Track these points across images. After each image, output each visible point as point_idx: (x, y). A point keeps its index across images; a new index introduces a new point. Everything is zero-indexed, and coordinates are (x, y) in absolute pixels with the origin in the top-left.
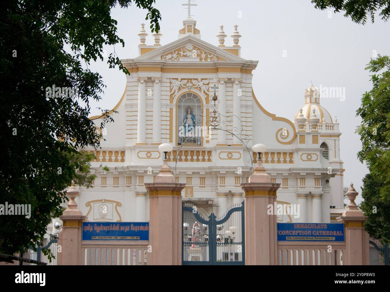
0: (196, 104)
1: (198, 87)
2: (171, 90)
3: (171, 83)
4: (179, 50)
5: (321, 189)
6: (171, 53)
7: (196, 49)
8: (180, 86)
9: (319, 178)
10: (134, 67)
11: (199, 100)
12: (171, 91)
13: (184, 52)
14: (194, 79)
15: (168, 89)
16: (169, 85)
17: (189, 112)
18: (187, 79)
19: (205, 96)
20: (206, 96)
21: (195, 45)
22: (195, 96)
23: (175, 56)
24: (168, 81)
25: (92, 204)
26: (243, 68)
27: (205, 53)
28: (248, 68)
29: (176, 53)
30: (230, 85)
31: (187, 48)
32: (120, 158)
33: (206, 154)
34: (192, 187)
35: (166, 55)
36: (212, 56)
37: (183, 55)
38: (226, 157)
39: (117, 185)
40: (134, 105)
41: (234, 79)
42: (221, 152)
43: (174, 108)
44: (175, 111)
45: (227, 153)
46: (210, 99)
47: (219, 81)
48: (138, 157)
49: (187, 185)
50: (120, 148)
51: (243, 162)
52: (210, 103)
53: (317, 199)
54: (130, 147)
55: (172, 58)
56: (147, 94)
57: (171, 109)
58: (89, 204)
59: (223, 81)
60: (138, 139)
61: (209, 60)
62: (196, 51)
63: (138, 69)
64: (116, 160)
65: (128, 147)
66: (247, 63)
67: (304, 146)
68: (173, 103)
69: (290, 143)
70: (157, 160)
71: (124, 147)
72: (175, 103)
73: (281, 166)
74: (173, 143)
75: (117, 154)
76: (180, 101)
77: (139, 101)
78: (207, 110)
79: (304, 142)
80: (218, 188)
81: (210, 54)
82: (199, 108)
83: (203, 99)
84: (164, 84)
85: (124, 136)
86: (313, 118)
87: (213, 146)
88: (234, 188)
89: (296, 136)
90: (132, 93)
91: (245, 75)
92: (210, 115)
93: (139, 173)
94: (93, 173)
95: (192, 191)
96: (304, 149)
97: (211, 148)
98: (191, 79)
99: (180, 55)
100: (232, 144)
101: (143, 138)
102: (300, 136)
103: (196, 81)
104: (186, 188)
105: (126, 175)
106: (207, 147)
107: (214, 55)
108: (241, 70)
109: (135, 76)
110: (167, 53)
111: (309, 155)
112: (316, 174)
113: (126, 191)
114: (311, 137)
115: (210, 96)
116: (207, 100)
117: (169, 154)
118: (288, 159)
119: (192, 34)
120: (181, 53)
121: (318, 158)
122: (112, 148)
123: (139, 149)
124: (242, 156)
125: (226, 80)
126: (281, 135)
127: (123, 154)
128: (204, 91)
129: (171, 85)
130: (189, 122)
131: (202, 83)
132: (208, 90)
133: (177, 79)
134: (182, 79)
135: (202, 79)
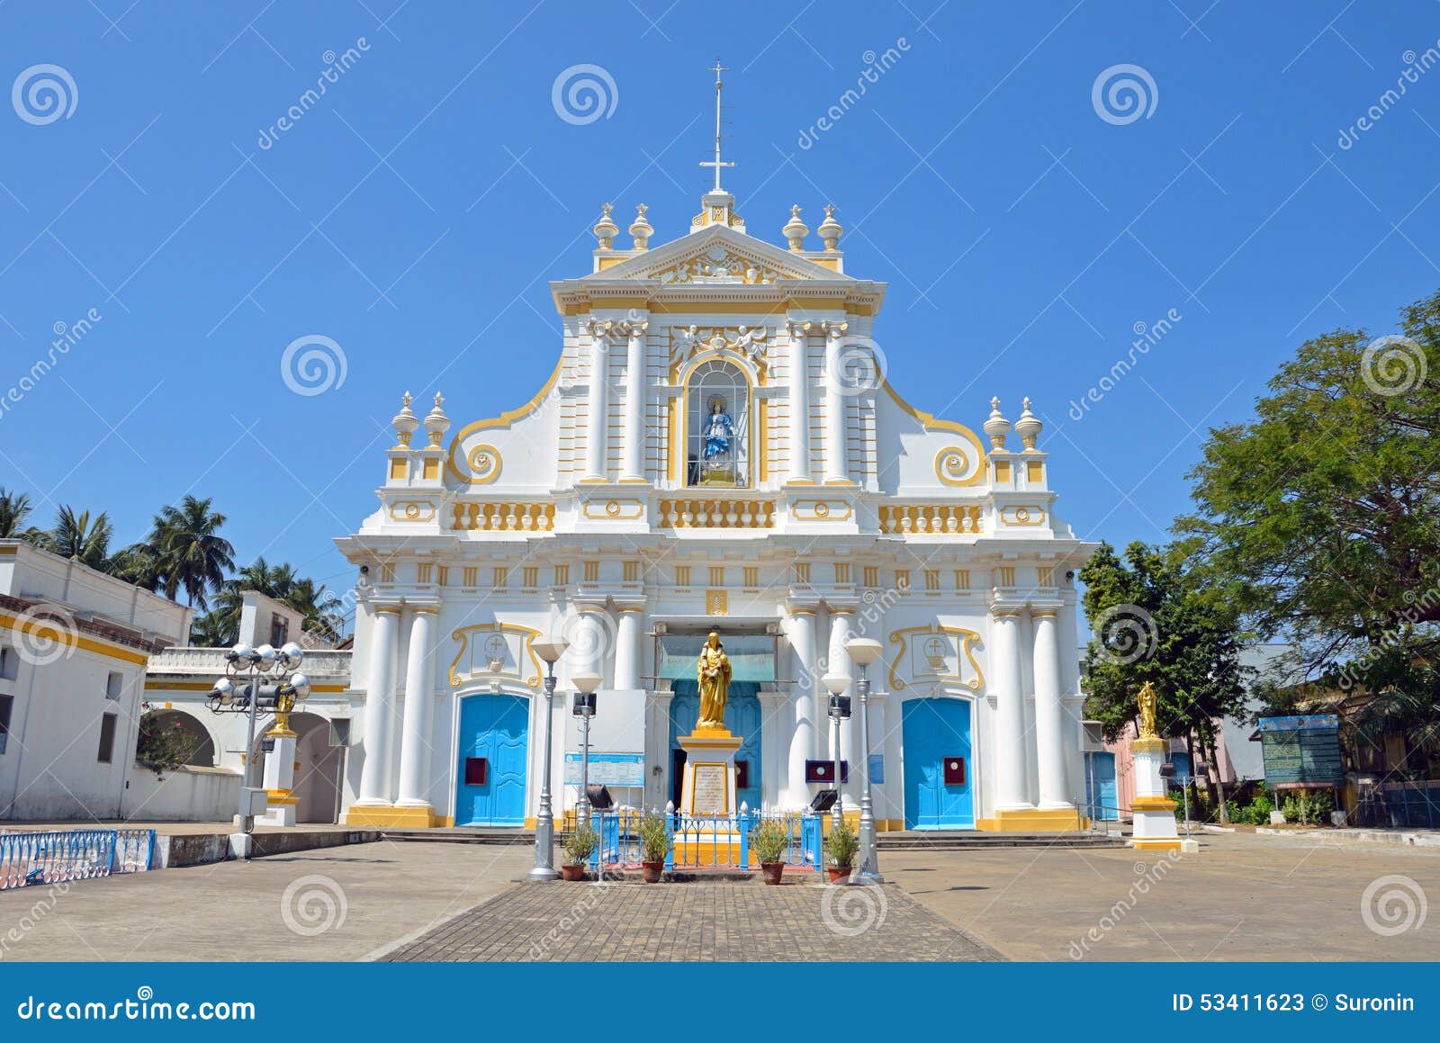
0: (735, 387)
1: (740, 346)
2: (672, 354)
3: (671, 338)
4: (692, 262)
5: (1056, 594)
6: (673, 269)
7: (735, 258)
8: (696, 345)
9: (1050, 569)
10: (581, 301)
11: (742, 378)
13: (703, 266)
14: (730, 329)
15: (666, 352)
16: (666, 342)
17: (718, 408)
18: (709, 328)
19: (755, 368)
20: (759, 368)
21: (731, 251)
22: (732, 368)
23: (682, 275)
24: (666, 333)
25: (468, 635)
26: (850, 301)
27: (757, 268)
28: (861, 303)
29: (686, 267)
30: (818, 341)
31: (713, 258)
32: (542, 520)
33: (761, 508)
34: (724, 593)
35: (660, 273)
36: (774, 274)
37: (702, 274)
38: (811, 513)
39: (531, 588)
40: (581, 390)
41: (828, 325)
42: (798, 501)
43: (679, 397)
44: (681, 404)
45: (815, 503)
46: (767, 374)
47: (792, 328)
48: (586, 513)
49: (711, 588)
50: (541, 497)
51: (857, 526)
52: (771, 384)
53: (1047, 619)
54: (568, 491)
55: (676, 278)
56: (613, 364)
57: (672, 400)
58: (459, 634)
59: (801, 329)
60: (588, 471)
61: (765, 282)
62: (735, 264)
63: (591, 305)
64: (534, 527)
65: (561, 492)
66: (859, 287)
67: (1006, 487)
68: (678, 385)
69: (971, 483)
70: (634, 522)
71: (552, 492)
72: (682, 385)
73: (952, 538)
74: (676, 482)
75: (536, 512)
76: (694, 379)
77: (593, 380)
78: (763, 401)
79: (1006, 478)
80: (791, 592)
81: (769, 271)
82: (742, 395)
83: (752, 374)
84: (657, 341)
85: (555, 465)
86: (1026, 419)
87: (777, 488)
88: (833, 591)
89: (987, 465)
90: (576, 362)
91: (855, 317)
92: (770, 412)
93: (586, 553)
94: (473, 556)
95: (725, 601)
96: (1009, 494)
97: (773, 493)
98: (722, 329)
99: (695, 272)
100: (826, 483)
101: (600, 468)
102: (996, 463)
103: (734, 332)
104: (709, 593)
105: (554, 562)
106: (761, 490)
107: (778, 273)
108: (846, 306)
109: (583, 322)
110: (663, 268)
111: (1021, 509)
112: (1042, 556)
113: (553, 602)
114: (1024, 466)
115: (769, 367)
116: (761, 377)
117: (666, 508)
118: (967, 522)
119: (725, 224)
120: (698, 268)
121: (1044, 516)
122: (525, 496)
123: (589, 495)
124: (853, 511)
125: (807, 327)
126: (949, 464)
127: (550, 512)
128: (754, 356)
129: (673, 342)
130: (718, 432)
131: (748, 336)
132: (764, 354)
133: (687, 329)
134: (699, 329)
135: (749, 329)
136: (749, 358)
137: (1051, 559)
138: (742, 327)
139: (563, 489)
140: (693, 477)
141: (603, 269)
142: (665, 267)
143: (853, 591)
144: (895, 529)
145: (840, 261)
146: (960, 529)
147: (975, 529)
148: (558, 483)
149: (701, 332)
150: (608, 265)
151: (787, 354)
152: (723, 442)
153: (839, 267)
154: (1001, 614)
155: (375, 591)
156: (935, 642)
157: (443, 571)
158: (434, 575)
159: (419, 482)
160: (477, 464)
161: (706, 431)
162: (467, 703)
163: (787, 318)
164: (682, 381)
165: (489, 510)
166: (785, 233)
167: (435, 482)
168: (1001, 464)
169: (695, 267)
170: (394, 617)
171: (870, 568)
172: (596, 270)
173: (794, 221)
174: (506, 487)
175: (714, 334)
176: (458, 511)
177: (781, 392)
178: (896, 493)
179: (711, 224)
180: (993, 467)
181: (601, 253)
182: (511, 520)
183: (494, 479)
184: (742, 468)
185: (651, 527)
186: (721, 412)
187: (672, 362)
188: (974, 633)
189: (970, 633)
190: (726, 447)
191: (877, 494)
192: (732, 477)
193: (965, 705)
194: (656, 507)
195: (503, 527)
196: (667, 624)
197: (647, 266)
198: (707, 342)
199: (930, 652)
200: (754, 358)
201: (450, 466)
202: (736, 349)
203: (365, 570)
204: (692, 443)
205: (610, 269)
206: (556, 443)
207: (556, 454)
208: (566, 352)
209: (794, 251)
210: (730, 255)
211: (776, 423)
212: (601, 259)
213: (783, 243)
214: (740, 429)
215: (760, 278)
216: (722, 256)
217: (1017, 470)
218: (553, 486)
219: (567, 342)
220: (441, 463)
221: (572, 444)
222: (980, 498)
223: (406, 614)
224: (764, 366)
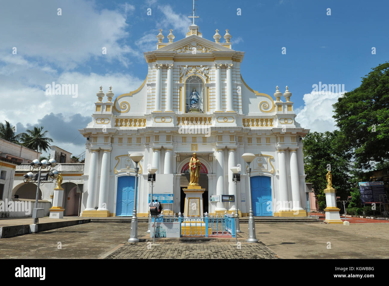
0: (199, 83)
3: (180, 69)
4: (186, 46)
5: (297, 145)
6: (181, 48)
7: (199, 45)
8: (187, 71)
9: (295, 137)
10: (153, 58)
11: (201, 81)
12: (180, 74)
13: (190, 48)
14: (197, 66)
15: (179, 73)
16: (179, 70)
17: (194, 90)
19: (205, 78)
21: (198, 43)
22: (198, 78)
23: (183, 50)
24: (179, 68)
25: (120, 158)
26: (233, 57)
27: (206, 48)
28: (237, 58)
29: (184, 48)
30: (224, 70)
31: (193, 45)
32: (142, 124)
33: (207, 119)
34: (197, 145)
35: (177, 50)
36: (210, 50)
37: (189, 50)
38: (222, 121)
39: (139, 144)
40: (153, 85)
41: (227, 64)
42: (218, 117)
43: (183, 86)
44: (183, 89)
45: (223, 118)
46: (209, 80)
47: (216, 66)
48: (155, 121)
49: (193, 143)
50: (142, 116)
51: (236, 124)
52: (210, 82)
53: (294, 152)
54: (149, 115)
55: (182, 51)
56: (163, 77)
57: (181, 87)
58: (117, 158)
59: (219, 66)
60: (156, 109)
61: (208, 52)
62: (199, 47)
63: (156, 59)
64: (140, 125)
65: (148, 115)
66: (236, 53)
67: (281, 113)
68: (182, 83)
69: (270, 112)
70: (169, 124)
71: (145, 115)
72: (184, 83)
73: (265, 128)
74: (182, 112)
75: (140, 121)
76: (187, 81)
77: (157, 82)
78: (208, 88)
79: (281, 110)
80: (217, 144)
81: (209, 49)
82: (202, 86)
83: (204, 79)
84: (176, 70)
85: (146, 107)
86: (287, 92)
87: (212, 113)
88: (229, 144)
89: (275, 106)
90: (152, 76)
91: (235, 63)
92: (210, 91)
93: (155, 133)
94: (121, 134)
95: (197, 147)
96: (282, 115)
97: (211, 115)
98: (195, 66)
99: (187, 49)
100: (227, 112)
101: (159, 108)
102: (278, 105)
103: (199, 67)
104: (192, 144)
105: (146, 136)
106: (208, 114)
107: (212, 49)
108: (232, 59)
109: (154, 64)
110: (178, 48)
111: (285, 119)
112: (292, 133)
113: (146, 148)
114: (286, 106)
115: (209, 77)
116: (207, 80)
117: (179, 119)
118: (269, 123)
119: (196, 35)
120: (188, 48)
121: (292, 121)
122: (137, 116)
123: (156, 116)
124: (235, 120)
125: (221, 65)
126: (263, 106)
127: (145, 121)
128: (205, 74)
129: (181, 70)
130: (194, 97)
131: (203, 68)
132: (208, 74)
133: (185, 66)
134: (188, 66)
135: (203, 66)
136: (203, 75)
137: (295, 134)
138: (201, 66)
139: (148, 114)
140: (187, 110)
141: (160, 48)
142: (179, 48)
143: (235, 144)
144: (247, 125)
145: (230, 46)
146: (267, 125)
147: (271, 125)
148: (147, 112)
149: (189, 67)
150: (161, 47)
151: (215, 73)
152: (196, 100)
153: (230, 47)
154: (280, 150)
155: (91, 145)
156: (260, 159)
157: (112, 138)
158: (110, 140)
159: (105, 112)
160: (122, 107)
161: (191, 97)
162: (120, 178)
163: (214, 63)
164: (184, 82)
165: (126, 120)
166: (214, 38)
167: (110, 112)
168: (279, 105)
169: (187, 48)
170: (97, 153)
171: (240, 137)
172: (158, 49)
173: (217, 34)
174: (131, 114)
175: (193, 68)
176: (117, 121)
177: (213, 85)
178: (248, 115)
179: (192, 35)
180: (277, 107)
181: (159, 44)
182: (133, 123)
183: (128, 111)
184: (202, 108)
185: (175, 125)
186: (195, 91)
187: (181, 76)
188: (272, 156)
189: (271, 156)
190: (197, 101)
191: (242, 115)
192: (199, 110)
193: (269, 178)
194: (176, 119)
195: (130, 125)
196: (179, 154)
197: (173, 48)
198: (191, 70)
199: (259, 162)
200: (205, 75)
201: (114, 107)
202: (200, 72)
203: (88, 139)
204: (187, 100)
205: (162, 48)
206: (146, 101)
207: (146, 104)
208: (149, 73)
209: (217, 42)
210: (198, 44)
211: (212, 94)
212: (159, 45)
213: (214, 40)
214: (201, 96)
215: (206, 51)
216: (196, 44)
217: (284, 108)
218: (145, 113)
219: (149, 70)
220: (111, 107)
221: (151, 101)
222: (273, 116)
223: (101, 152)
224: (208, 77)
